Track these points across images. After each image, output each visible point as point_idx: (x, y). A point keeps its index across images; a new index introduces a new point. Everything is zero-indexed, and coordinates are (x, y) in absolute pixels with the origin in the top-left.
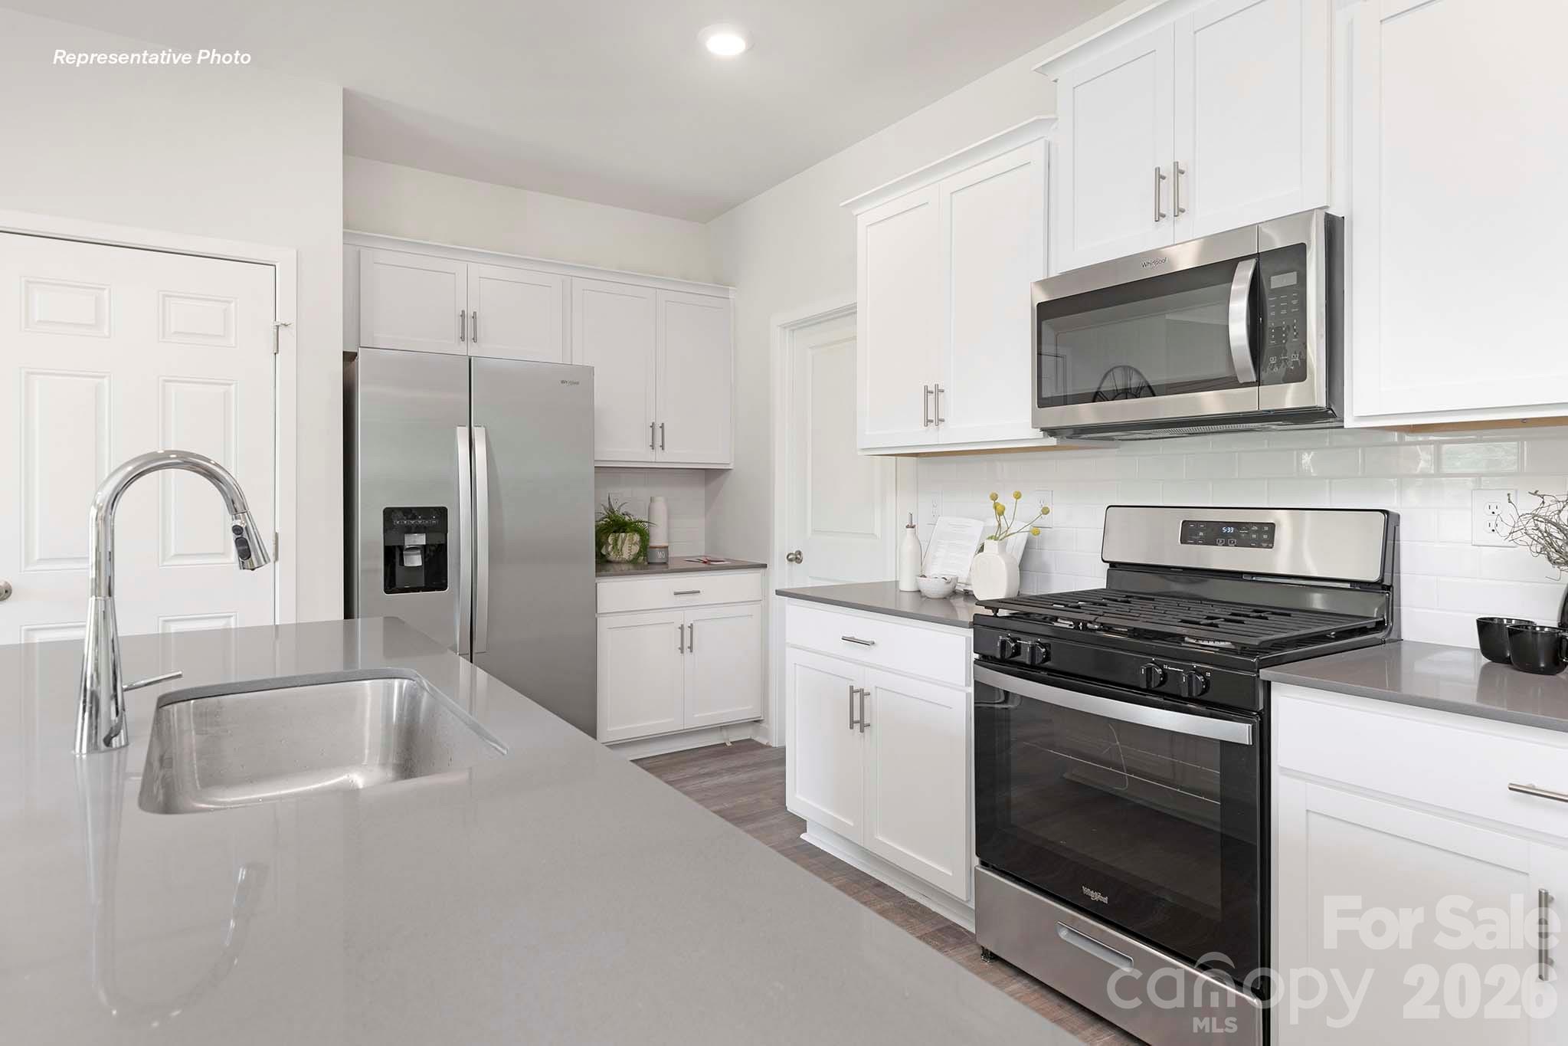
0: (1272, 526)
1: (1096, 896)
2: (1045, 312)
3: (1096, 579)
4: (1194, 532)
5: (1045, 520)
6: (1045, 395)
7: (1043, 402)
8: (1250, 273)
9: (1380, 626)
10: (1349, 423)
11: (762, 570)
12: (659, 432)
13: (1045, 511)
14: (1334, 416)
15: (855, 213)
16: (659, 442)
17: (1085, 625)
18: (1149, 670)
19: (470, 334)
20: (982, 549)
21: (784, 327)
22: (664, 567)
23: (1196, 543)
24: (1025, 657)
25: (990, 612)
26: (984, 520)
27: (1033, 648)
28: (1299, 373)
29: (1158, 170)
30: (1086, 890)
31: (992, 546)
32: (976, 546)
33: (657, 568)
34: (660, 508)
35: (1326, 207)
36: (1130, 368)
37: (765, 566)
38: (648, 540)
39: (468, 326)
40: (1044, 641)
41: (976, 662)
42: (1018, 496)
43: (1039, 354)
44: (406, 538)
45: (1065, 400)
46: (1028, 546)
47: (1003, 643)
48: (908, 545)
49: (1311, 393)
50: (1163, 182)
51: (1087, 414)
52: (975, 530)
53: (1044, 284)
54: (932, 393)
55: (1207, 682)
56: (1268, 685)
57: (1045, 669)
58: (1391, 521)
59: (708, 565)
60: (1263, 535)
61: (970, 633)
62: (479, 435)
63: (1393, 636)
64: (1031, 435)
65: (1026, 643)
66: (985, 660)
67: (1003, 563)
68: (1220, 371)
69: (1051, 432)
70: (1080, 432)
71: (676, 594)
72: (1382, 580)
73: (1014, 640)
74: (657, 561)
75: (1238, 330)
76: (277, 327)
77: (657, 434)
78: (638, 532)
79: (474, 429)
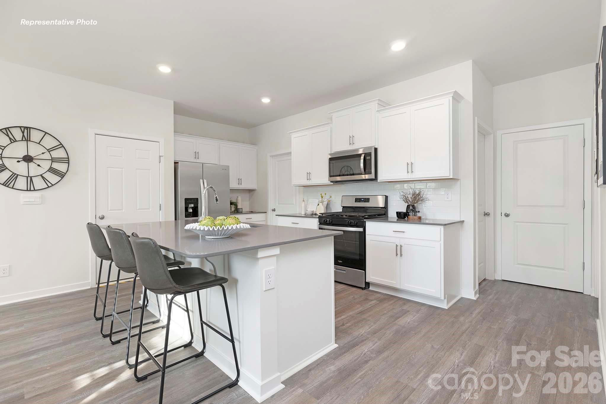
0: (369, 198)
1: (340, 262)
2: (331, 159)
3: (340, 210)
4: (358, 200)
5: (331, 199)
6: (331, 175)
7: (330, 176)
8: (364, 155)
9: (385, 214)
10: (378, 181)
11: (265, 214)
12: (240, 180)
13: (331, 197)
14: (376, 180)
15: (291, 134)
16: (240, 183)
17: (338, 216)
18: (348, 221)
19: (197, 157)
20: (318, 205)
21: (270, 156)
22: (241, 213)
23: (357, 202)
24: (328, 222)
25: (321, 215)
26: (319, 199)
27: (329, 220)
28: (371, 173)
29: (350, 136)
30: (339, 261)
31: (321, 204)
32: (317, 204)
33: (240, 213)
34: (240, 198)
35: (375, 146)
36: (348, 166)
37: (266, 212)
38: (237, 207)
39: (196, 155)
40: (331, 219)
41: (319, 224)
42: (326, 194)
43: (330, 163)
44: (189, 205)
45: (334, 176)
46: (327, 204)
47: (324, 220)
48: (303, 205)
49: (373, 176)
50: (351, 138)
51: (339, 179)
52: (317, 201)
53: (330, 154)
54: (309, 174)
55: (357, 223)
56: (365, 222)
57: (332, 224)
58: (386, 197)
59: (252, 212)
60: (367, 200)
61: (318, 219)
62: (205, 181)
63: (387, 216)
64: (328, 182)
65: (328, 220)
66: (321, 223)
67: (323, 207)
68: (359, 172)
69: (332, 182)
70: (337, 182)
71: (247, 219)
72: (385, 207)
73: (326, 220)
74: (240, 212)
75: (362, 165)
76: (160, 156)
77: (240, 181)
78: (235, 205)
79: (204, 180)
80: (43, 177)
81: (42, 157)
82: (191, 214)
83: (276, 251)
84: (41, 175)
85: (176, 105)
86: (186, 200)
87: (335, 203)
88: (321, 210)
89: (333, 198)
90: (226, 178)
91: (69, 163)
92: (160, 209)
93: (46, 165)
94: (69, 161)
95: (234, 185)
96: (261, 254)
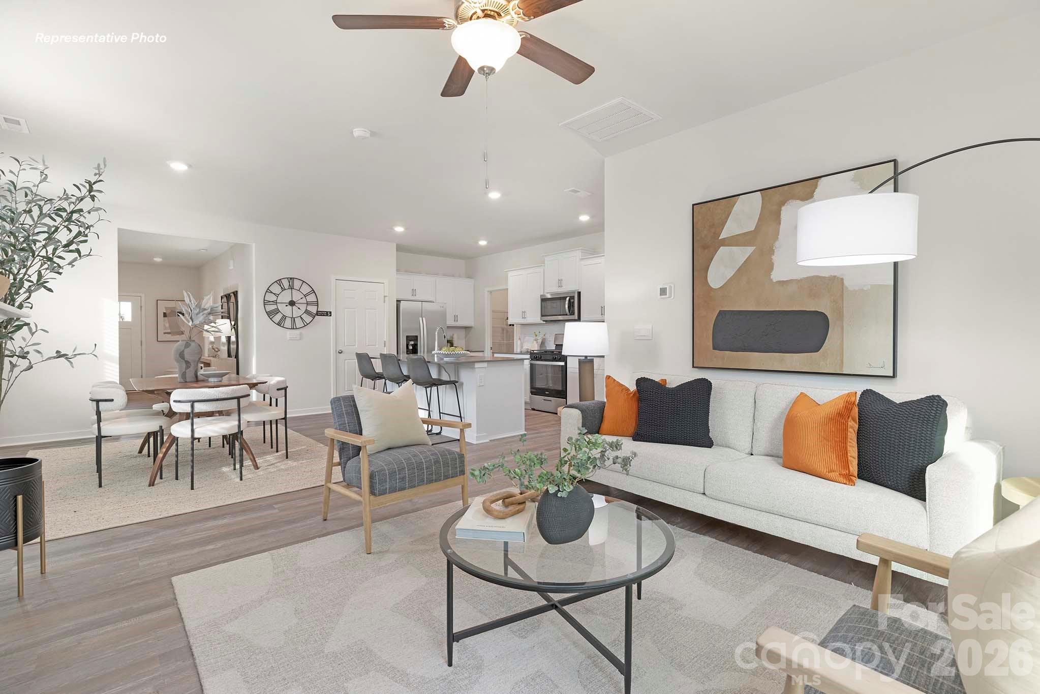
1: (547, 393)
2: (542, 300)
3: (553, 347)
5: (545, 337)
6: (543, 314)
7: (542, 316)
8: (568, 298)
13: (545, 335)
14: (579, 320)
15: (508, 273)
16: (457, 320)
19: (414, 294)
20: (533, 342)
24: (536, 358)
25: (534, 352)
26: (533, 337)
27: (538, 356)
28: (575, 313)
29: (559, 279)
31: (535, 342)
35: (578, 290)
39: (414, 292)
42: (539, 332)
44: (410, 342)
45: (545, 316)
46: (542, 342)
49: (576, 317)
50: (560, 282)
51: (550, 318)
52: (531, 339)
53: (541, 295)
54: (524, 313)
55: (560, 358)
61: (531, 356)
62: (424, 320)
64: (541, 321)
65: (536, 355)
66: (532, 359)
67: (538, 345)
68: (565, 313)
69: (544, 321)
70: (549, 321)
75: (567, 307)
76: (385, 296)
77: (456, 318)
78: (450, 343)
79: (424, 318)
80: (301, 318)
81: (301, 301)
82: (411, 351)
83: (485, 365)
84: (300, 316)
85: (397, 246)
86: (407, 337)
87: (550, 341)
88: (535, 347)
89: (547, 336)
90: (443, 315)
91: (318, 305)
92: (385, 346)
93: (303, 307)
94: (318, 303)
95: (450, 322)
96: (477, 365)
